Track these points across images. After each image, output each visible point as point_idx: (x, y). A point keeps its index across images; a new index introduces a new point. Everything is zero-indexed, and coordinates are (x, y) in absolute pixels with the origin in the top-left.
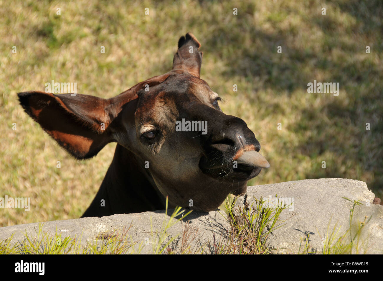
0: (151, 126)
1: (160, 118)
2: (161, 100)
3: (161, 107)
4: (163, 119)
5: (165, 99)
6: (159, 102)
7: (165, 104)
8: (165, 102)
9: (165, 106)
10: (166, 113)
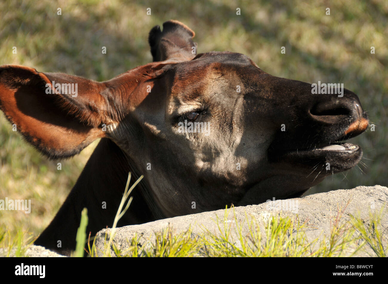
0: (197, 104)
1: (213, 92)
2: (216, 71)
3: (215, 79)
4: (216, 94)
5: (221, 70)
6: (213, 74)
7: (222, 76)
8: (222, 73)
9: (222, 79)
10: (222, 87)
